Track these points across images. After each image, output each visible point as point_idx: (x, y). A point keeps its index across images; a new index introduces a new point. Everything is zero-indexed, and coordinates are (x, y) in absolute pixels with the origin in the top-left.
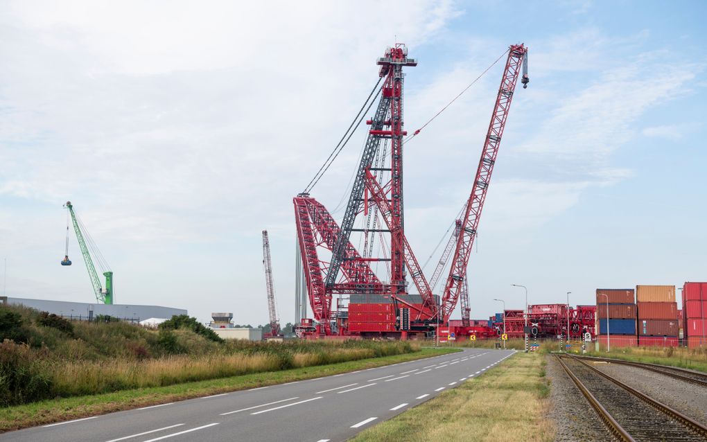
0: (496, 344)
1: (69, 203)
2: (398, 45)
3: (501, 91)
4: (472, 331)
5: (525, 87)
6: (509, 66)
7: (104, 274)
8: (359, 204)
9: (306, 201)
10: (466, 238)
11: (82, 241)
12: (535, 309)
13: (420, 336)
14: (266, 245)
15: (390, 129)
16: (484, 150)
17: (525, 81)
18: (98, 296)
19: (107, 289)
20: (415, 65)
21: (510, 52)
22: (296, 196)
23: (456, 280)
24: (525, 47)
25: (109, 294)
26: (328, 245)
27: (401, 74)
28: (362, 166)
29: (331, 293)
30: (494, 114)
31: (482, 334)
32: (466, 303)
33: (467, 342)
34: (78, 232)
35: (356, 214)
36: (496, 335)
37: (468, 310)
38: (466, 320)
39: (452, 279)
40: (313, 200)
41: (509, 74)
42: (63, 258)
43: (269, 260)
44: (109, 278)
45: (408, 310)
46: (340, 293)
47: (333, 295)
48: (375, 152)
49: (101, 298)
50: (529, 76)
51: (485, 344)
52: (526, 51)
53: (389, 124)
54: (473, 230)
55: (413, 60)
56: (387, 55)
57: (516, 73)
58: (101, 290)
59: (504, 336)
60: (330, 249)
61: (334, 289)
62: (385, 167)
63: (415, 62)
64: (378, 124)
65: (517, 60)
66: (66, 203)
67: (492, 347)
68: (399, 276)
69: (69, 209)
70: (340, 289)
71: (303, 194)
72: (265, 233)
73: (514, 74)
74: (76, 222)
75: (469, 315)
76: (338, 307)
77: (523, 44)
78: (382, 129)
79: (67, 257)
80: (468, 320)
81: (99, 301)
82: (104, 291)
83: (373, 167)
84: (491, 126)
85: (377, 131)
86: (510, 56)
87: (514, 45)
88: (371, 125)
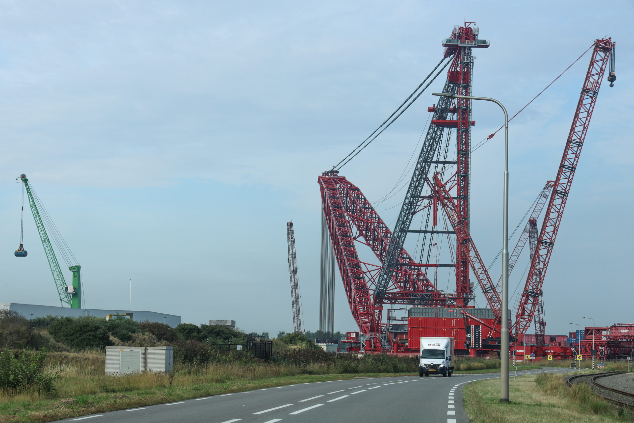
0: (572, 364)
1: (23, 177)
2: (467, 24)
3: (585, 91)
4: (549, 351)
5: (612, 86)
6: (595, 62)
7: (70, 268)
8: (418, 201)
9: (335, 181)
10: (543, 252)
11: (41, 226)
12: (614, 330)
13: (492, 355)
14: (291, 239)
15: (455, 118)
16: (565, 155)
17: (612, 79)
18: (63, 296)
19: (74, 288)
20: (487, 46)
21: (596, 47)
22: (321, 175)
23: (531, 295)
24: (612, 41)
25: (76, 294)
26: (367, 240)
27: (470, 58)
28: (421, 159)
29: (382, 303)
30: (576, 115)
31: (559, 355)
32: (541, 316)
33: (543, 362)
34: (36, 213)
35: (413, 214)
36: (573, 356)
37: (543, 324)
38: (540, 337)
39: (527, 294)
40: (343, 180)
41: (594, 72)
42: (17, 248)
43: (294, 258)
44: (76, 274)
45: (479, 327)
46: (392, 303)
47: (383, 305)
48: (437, 144)
49: (66, 300)
50: (616, 73)
51: (562, 364)
52: (613, 45)
53: (454, 111)
54: (551, 243)
55: (484, 41)
56: (454, 36)
57: (601, 69)
58: (67, 289)
59: (579, 357)
60: (369, 245)
61: (385, 298)
62: (448, 160)
63: (487, 44)
64: (442, 112)
65: (602, 54)
66: (19, 176)
67: (568, 367)
68: (465, 287)
69: (23, 184)
70: (392, 298)
71: (332, 172)
72: (290, 225)
73: (599, 71)
74: (33, 201)
75: (544, 331)
76: (389, 319)
77: (610, 39)
78: (446, 118)
79: (21, 245)
80: (543, 336)
81: (63, 303)
82: (71, 290)
83: (434, 159)
84: (573, 128)
85: (441, 121)
86: (595, 51)
87: (601, 39)
88: (432, 114)
